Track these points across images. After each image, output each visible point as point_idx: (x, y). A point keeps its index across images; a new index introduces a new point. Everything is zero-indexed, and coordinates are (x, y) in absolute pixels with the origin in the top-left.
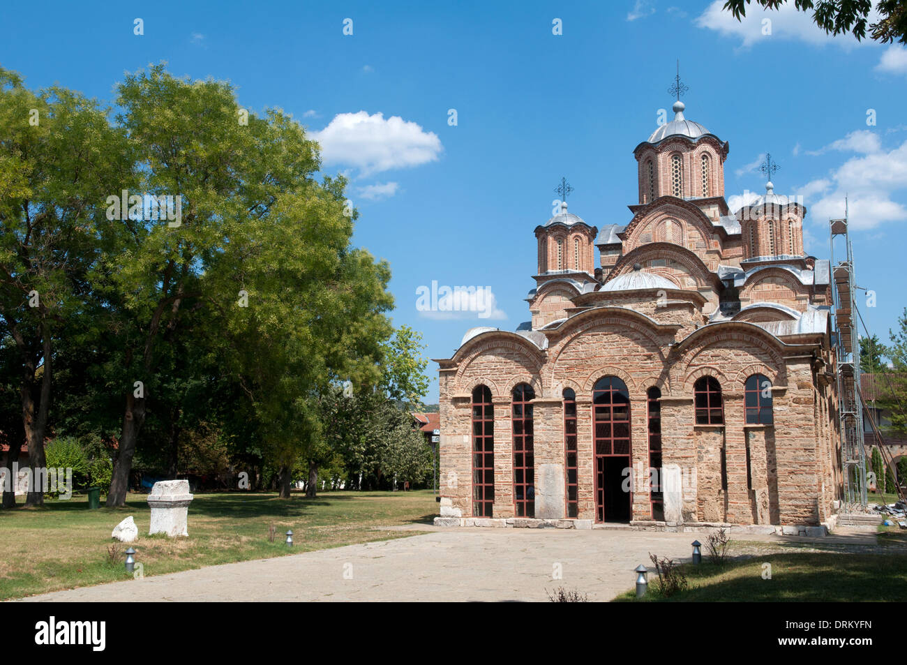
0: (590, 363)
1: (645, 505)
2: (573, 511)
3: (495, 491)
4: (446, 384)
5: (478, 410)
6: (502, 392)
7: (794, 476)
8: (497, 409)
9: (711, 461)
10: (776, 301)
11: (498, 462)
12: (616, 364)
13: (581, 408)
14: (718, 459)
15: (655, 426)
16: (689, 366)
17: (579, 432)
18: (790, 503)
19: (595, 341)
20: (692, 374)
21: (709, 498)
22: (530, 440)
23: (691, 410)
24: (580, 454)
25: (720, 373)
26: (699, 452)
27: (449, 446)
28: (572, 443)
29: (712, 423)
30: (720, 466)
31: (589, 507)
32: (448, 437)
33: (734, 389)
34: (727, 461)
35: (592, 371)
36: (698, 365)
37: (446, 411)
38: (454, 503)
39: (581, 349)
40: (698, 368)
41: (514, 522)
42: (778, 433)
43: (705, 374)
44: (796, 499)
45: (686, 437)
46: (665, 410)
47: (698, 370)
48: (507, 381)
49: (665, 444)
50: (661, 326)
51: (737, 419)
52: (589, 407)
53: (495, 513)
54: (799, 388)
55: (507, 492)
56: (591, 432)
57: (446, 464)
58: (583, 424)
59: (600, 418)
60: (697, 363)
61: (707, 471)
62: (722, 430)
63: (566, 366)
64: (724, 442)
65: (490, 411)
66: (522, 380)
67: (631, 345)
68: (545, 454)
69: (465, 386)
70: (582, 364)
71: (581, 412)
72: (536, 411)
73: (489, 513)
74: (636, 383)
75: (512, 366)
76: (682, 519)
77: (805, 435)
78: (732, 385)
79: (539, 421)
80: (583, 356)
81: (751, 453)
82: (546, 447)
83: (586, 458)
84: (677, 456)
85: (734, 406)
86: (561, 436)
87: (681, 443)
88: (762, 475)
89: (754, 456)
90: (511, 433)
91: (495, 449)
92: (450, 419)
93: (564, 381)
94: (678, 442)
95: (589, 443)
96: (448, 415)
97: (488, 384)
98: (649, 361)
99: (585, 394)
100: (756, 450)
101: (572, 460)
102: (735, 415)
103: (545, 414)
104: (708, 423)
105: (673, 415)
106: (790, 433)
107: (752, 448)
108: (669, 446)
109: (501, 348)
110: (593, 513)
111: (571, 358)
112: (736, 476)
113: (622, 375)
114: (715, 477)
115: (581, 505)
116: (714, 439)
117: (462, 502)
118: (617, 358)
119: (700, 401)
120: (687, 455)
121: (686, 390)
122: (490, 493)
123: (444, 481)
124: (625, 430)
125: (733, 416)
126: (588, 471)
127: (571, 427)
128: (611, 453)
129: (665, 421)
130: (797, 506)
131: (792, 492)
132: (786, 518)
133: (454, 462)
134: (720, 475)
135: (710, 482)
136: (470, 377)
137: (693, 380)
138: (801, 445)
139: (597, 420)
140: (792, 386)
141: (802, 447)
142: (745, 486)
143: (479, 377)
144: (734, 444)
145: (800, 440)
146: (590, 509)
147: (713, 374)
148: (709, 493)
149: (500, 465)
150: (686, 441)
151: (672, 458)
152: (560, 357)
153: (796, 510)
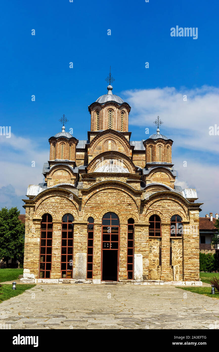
0: (102, 206)
1: (125, 272)
2: (90, 275)
3: (52, 266)
4: (29, 212)
5: (43, 226)
6: (58, 217)
7: (191, 260)
8: (55, 226)
9: (155, 253)
10: (161, 182)
11: (54, 252)
12: (114, 207)
13: (96, 227)
14: (158, 252)
15: (131, 236)
16: (148, 209)
17: (94, 238)
18: (189, 271)
19: (105, 196)
20: (149, 213)
21: (154, 269)
22: (71, 243)
23: (147, 229)
24: (95, 249)
25: (161, 214)
26: (150, 249)
27: (30, 243)
28: (90, 243)
29: (156, 236)
30: (159, 255)
31: (98, 273)
32: (29, 239)
33: (166, 221)
34: (162, 253)
35: (103, 210)
36: (152, 209)
37: (28, 226)
38: (31, 271)
39: (98, 199)
40: (151, 211)
41: (63, 281)
42: (185, 241)
43: (154, 214)
44: (191, 269)
45: (146, 241)
46: (137, 229)
47: (151, 212)
48: (61, 212)
49: (136, 245)
50: (137, 191)
51: (167, 234)
52: (100, 226)
53: (51, 277)
54: (194, 222)
55: (58, 266)
56: (100, 239)
57: (28, 252)
58: (97, 234)
59: (105, 232)
60: (151, 208)
61: (154, 257)
62: (161, 239)
63: (90, 207)
64: (161, 245)
65: (51, 226)
66: (68, 212)
67: (122, 199)
68: (79, 248)
69: (38, 214)
70: (97, 207)
71: (97, 229)
72: (75, 227)
73: (48, 276)
74: (123, 217)
75: (63, 205)
76: (142, 279)
77: (196, 242)
78: (166, 219)
79: (77, 232)
80: (99, 202)
81: (172, 250)
82: (80, 245)
83: (98, 250)
84: (141, 250)
85: (166, 228)
86: (85, 240)
87: (143, 244)
88: (177, 259)
89: (174, 251)
90: (60, 238)
91: (53, 245)
92: (31, 230)
93: (89, 214)
94: (142, 244)
95: (100, 244)
96: (30, 228)
97: (51, 213)
98: (130, 206)
99: (98, 220)
100: (175, 248)
101: (90, 251)
102: (165, 232)
103: (80, 229)
104: (154, 236)
105: (140, 232)
106: (190, 241)
107: (173, 247)
108: (138, 245)
109: (58, 196)
110: (100, 277)
111: (93, 203)
112: (165, 260)
113: (117, 212)
114: (156, 260)
115: (94, 272)
116: (157, 243)
117: (35, 271)
118: (115, 204)
119: (151, 226)
120: (146, 250)
121: (146, 221)
122: (49, 267)
123: (26, 261)
124: (116, 238)
125: (165, 233)
126: (99, 257)
127: (91, 235)
128: (109, 249)
129: (136, 234)
130: (191, 273)
131: (190, 267)
132: (187, 278)
133: (32, 251)
134: (159, 259)
135: (154, 262)
136: (41, 209)
137: (149, 216)
138: (194, 246)
139: (103, 233)
140: (192, 221)
141: (194, 247)
142: (169, 264)
143: (46, 210)
144: (165, 245)
145: (194, 244)
146: (99, 274)
147: (158, 214)
148: (154, 267)
149: (55, 253)
150: (146, 244)
151: (139, 251)
152: (88, 202)
153: (191, 275)
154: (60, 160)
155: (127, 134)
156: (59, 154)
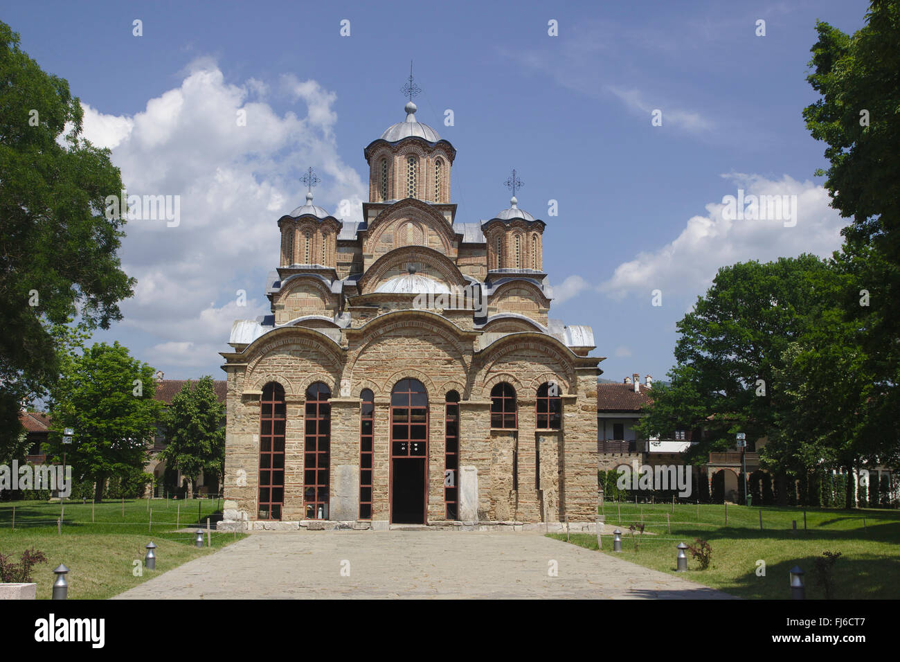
0: (390, 364)
1: (440, 505)
2: (366, 512)
3: (285, 493)
4: (235, 380)
5: (266, 410)
6: (296, 390)
7: (579, 477)
8: (289, 408)
9: (504, 463)
10: (520, 312)
11: (289, 463)
12: (416, 367)
13: (379, 410)
14: (510, 461)
15: (453, 429)
16: (489, 372)
17: (376, 433)
18: (575, 502)
19: (396, 343)
20: (490, 380)
21: (501, 498)
22: (325, 444)
23: (487, 415)
24: (376, 456)
25: (516, 380)
26: (494, 454)
27: (237, 446)
28: (367, 444)
29: (506, 427)
30: (512, 467)
31: (384, 508)
32: (235, 436)
33: (528, 396)
34: (519, 463)
35: (392, 373)
36: (496, 372)
37: (234, 408)
38: (240, 506)
39: (382, 350)
40: (496, 374)
41: (308, 525)
42: (568, 438)
43: (502, 380)
44: (580, 498)
45: (484, 440)
46: (464, 414)
47: (496, 376)
48: (302, 380)
49: (463, 446)
50: (465, 332)
51: (529, 424)
52: (387, 408)
53: (284, 515)
54: (587, 397)
55: (298, 494)
56: (389, 434)
57: (233, 464)
58: (381, 425)
59: (397, 419)
60: (496, 370)
61: (501, 472)
62: (515, 435)
63: (366, 367)
64: (516, 447)
65: (282, 410)
66: (319, 379)
67: (432, 349)
68: (342, 455)
69: (254, 383)
70: (382, 365)
71: (379, 413)
72: (334, 411)
73: (277, 515)
74: (436, 387)
75: (308, 364)
76: (477, 518)
77: (591, 440)
78: (526, 392)
79: (338, 421)
80: (384, 358)
81: (541, 456)
82: (344, 448)
83: (383, 459)
84: (474, 458)
85: (526, 412)
86: (357, 437)
87: (479, 446)
88: (550, 477)
89: (543, 458)
90: (303, 433)
91: (286, 449)
92: (239, 417)
93: (363, 382)
94: (476, 445)
95: (386, 445)
96: (237, 413)
97: (281, 381)
98: (450, 366)
99: (383, 395)
100: (545, 452)
101: (366, 461)
102: (527, 419)
103: (344, 415)
104: (501, 427)
105: (473, 419)
106: (577, 438)
107: (541, 452)
108: (468, 448)
109: (297, 344)
110: (388, 514)
111: (371, 358)
112: (526, 478)
113: (422, 378)
114: (507, 478)
115: (375, 506)
116: (508, 442)
117: (249, 505)
118: (418, 361)
119: (496, 407)
120: (484, 457)
121: (484, 395)
122: (279, 495)
123: (229, 483)
124: (421, 432)
125: (525, 421)
126: (384, 473)
127: (367, 428)
128: (407, 455)
129: (464, 424)
130: (581, 505)
131: (577, 492)
132: (572, 515)
133: (241, 462)
134: (512, 476)
135: (502, 483)
136: (260, 373)
137: (491, 385)
138: (587, 448)
139: (394, 421)
140: (581, 394)
141: (587, 451)
142: (533, 486)
143: (271, 374)
144: (526, 447)
145: (587, 444)
146: (385, 510)
147: (510, 380)
148: (501, 493)
149: (292, 466)
150: (485, 444)
151: (470, 460)
152: (360, 358)
153: (580, 508)
154: (301, 265)
155: (447, 208)
156: (300, 253)
